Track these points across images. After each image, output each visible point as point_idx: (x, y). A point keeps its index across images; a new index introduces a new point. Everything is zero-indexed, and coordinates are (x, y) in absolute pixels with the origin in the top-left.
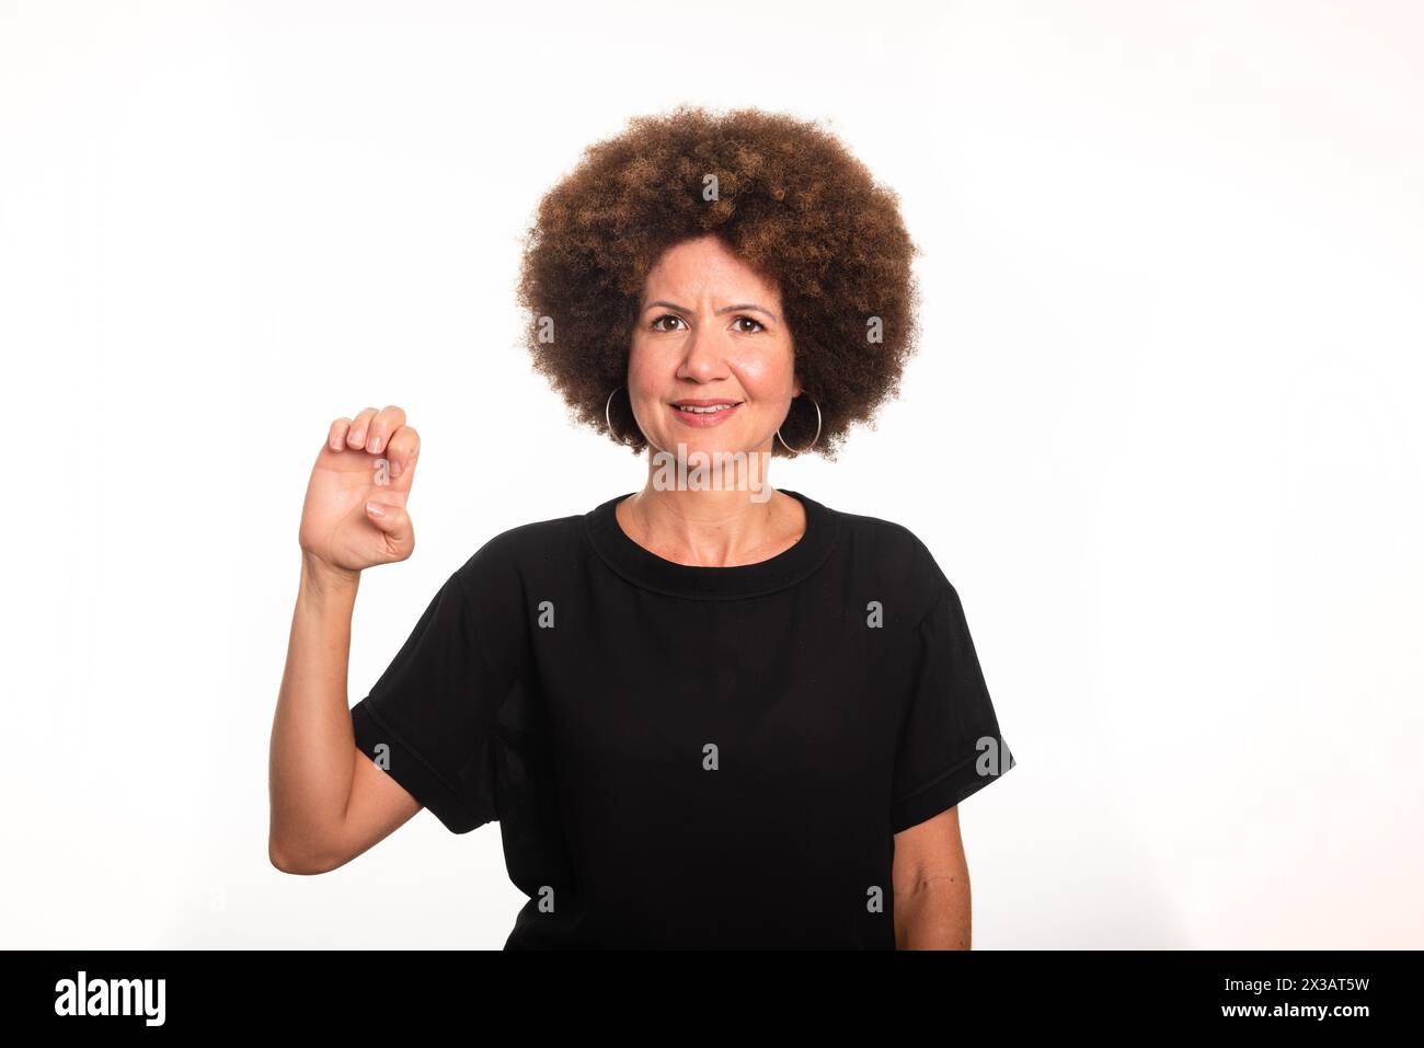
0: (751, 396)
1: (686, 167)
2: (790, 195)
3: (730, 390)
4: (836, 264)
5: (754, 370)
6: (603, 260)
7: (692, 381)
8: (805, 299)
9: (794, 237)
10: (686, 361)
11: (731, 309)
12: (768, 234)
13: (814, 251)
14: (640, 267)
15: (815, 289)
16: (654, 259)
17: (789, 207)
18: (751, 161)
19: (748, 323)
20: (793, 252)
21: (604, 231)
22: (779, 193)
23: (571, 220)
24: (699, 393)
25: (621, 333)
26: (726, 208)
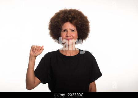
0: (74, 38)
1: (66, 15)
2: (77, 17)
3: (72, 37)
4: (82, 24)
5: (74, 35)
6: (58, 25)
7: (68, 37)
9: (77, 21)
10: (67, 35)
11: (71, 29)
12: (75, 21)
13: (80, 23)
15: (80, 27)
17: (77, 18)
18: (73, 14)
19: (73, 31)
20: (77, 23)
21: (58, 22)
22: (76, 17)
23: (54, 21)
24: (68, 38)
25: (60, 32)
26: (70, 19)
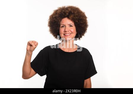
0: (72, 33)
1: (63, 10)
4: (79, 19)
5: (72, 30)
6: (56, 21)
7: (66, 32)
8: (76, 23)
9: (74, 16)
10: (65, 30)
11: (69, 24)
12: (72, 16)
13: (77, 18)
14: (60, 21)
15: (77, 21)
16: (61, 20)
18: (70, 9)
19: (71, 26)
20: (75, 18)
21: (56, 18)
22: (73, 12)
23: (52, 17)
25: (58, 28)
26: (68, 14)
